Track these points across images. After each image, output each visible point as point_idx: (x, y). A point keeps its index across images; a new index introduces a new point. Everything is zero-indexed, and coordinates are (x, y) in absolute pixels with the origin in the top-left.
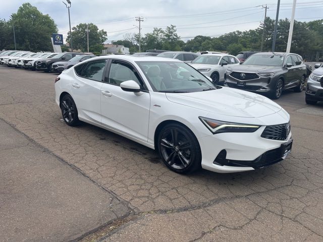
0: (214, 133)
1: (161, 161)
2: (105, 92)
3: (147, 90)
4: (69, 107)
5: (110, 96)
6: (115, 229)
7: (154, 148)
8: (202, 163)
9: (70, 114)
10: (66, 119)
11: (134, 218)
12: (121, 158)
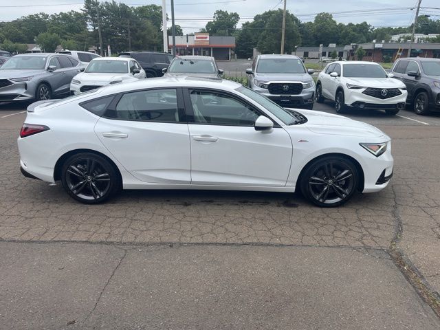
0: (377, 156)
1: (296, 204)
2: (202, 136)
3: (276, 125)
4: (87, 174)
5: (213, 141)
6: (409, 267)
7: (293, 191)
8: (365, 187)
9: (94, 185)
10: (81, 196)
11: (397, 254)
12: (262, 216)
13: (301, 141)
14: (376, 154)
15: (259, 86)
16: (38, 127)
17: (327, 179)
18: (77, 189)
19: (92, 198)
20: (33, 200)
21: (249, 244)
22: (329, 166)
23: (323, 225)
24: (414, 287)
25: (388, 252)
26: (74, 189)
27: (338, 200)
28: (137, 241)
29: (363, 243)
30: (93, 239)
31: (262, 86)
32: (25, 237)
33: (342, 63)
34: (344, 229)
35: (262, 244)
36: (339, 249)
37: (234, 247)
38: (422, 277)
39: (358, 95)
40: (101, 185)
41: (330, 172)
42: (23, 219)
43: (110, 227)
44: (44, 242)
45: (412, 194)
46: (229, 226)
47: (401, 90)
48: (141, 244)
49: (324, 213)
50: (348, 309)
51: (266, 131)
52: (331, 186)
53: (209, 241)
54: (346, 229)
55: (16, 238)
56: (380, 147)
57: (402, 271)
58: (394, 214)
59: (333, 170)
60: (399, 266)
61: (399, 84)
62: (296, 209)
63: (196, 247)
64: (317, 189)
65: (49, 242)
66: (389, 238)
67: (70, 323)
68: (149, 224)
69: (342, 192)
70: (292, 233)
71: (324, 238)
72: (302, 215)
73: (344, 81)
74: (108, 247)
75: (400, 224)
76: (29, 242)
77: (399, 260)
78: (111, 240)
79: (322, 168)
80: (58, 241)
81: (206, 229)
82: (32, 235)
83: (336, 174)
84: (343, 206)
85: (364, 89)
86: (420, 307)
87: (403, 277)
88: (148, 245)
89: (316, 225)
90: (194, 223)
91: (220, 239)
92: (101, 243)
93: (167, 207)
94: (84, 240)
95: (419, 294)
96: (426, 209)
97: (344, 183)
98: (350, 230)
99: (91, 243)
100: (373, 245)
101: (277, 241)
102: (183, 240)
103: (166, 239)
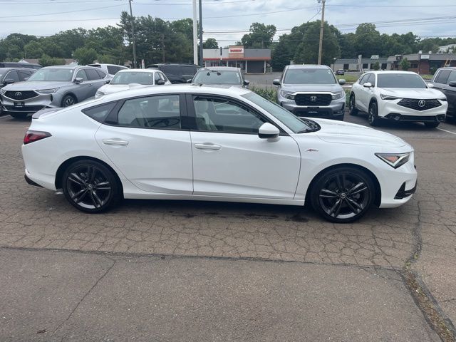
0: (396, 167)
1: (307, 218)
2: (205, 144)
3: (283, 133)
4: (88, 182)
5: (216, 149)
6: (421, 290)
7: (303, 204)
8: (382, 202)
9: (94, 193)
10: (82, 204)
11: (410, 275)
12: (266, 230)
13: (310, 150)
14: (394, 165)
15: (285, 97)
16: (41, 134)
17: (340, 192)
18: (78, 197)
19: (93, 207)
20: (36, 208)
21: (246, 259)
22: (341, 177)
23: (332, 241)
24: (423, 312)
25: (400, 273)
26: (75, 197)
27: (352, 215)
28: (129, 251)
29: (373, 262)
30: (85, 248)
31: (289, 97)
32: (19, 244)
33: (376, 73)
34: (354, 246)
35: (260, 260)
36: (344, 268)
37: (229, 261)
38: (435, 302)
39: (393, 106)
40: (102, 194)
41: (342, 185)
42: (21, 226)
43: (106, 237)
44: (36, 250)
45: (440, 211)
46: (229, 240)
47: (440, 101)
48: (133, 254)
49: (335, 228)
50: (341, 333)
51: (271, 139)
52: (344, 200)
53: (204, 253)
54: (357, 246)
55: (10, 245)
56: (399, 157)
57: (413, 295)
58: (415, 232)
59: (346, 182)
60: (410, 289)
61: (438, 95)
62: (305, 224)
63: (189, 260)
64: (329, 203)
65: (41, 250)
66: (405, 258)
67: (40, 332)
68: (145, 235)
69: (356, 207)
70: (295, 249)
71: (330, 255)
72: (311, 229)
73: (378, 92)
74: (98, 257)
75: (420, 243)
76: (21, 249)
77: (410, 282)
78: (103, 249)
79: (333, 180)
80: (49, 249)
81: (203, 241)
82: (26, 243)
83: (350, 187)
84: (358, 222)
85: (399, 100)
86: (426, 335)
87: (413, 301)
88: (139, 255)
89: (324, 241)
90: (192, 235)
91: (217, 253)
92: (93, 252)
93: (169, 218)
94: (76, 249)
95: (428, 320)
96: (452, 228)
97: (358, 196)
98: (362, 247)
99: (82, 252)
100: (384, 264)
101: (278, 257)
102: (177, 252)
103: (159, 251)
